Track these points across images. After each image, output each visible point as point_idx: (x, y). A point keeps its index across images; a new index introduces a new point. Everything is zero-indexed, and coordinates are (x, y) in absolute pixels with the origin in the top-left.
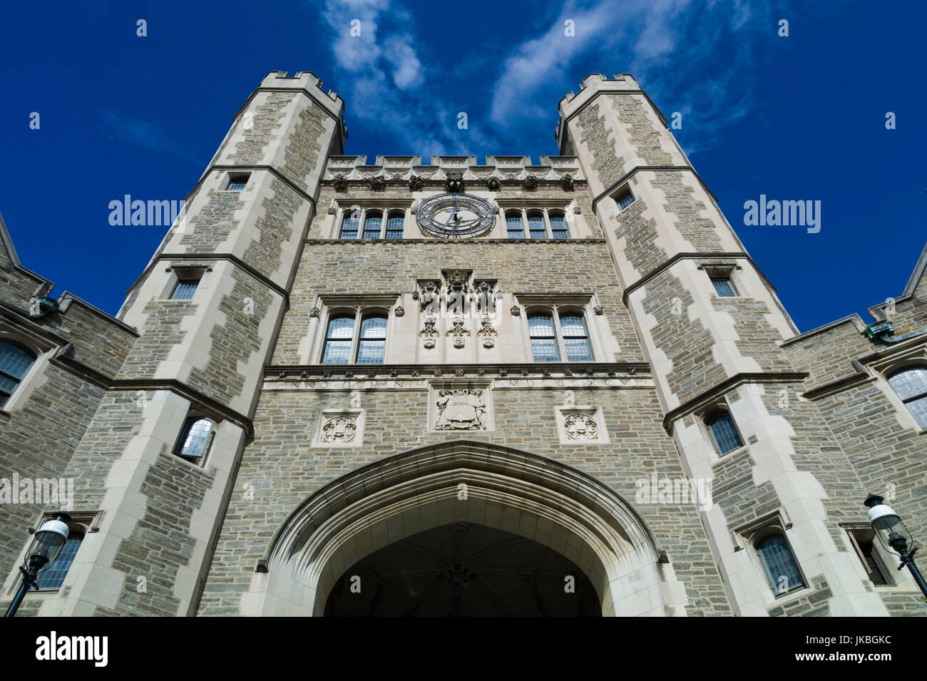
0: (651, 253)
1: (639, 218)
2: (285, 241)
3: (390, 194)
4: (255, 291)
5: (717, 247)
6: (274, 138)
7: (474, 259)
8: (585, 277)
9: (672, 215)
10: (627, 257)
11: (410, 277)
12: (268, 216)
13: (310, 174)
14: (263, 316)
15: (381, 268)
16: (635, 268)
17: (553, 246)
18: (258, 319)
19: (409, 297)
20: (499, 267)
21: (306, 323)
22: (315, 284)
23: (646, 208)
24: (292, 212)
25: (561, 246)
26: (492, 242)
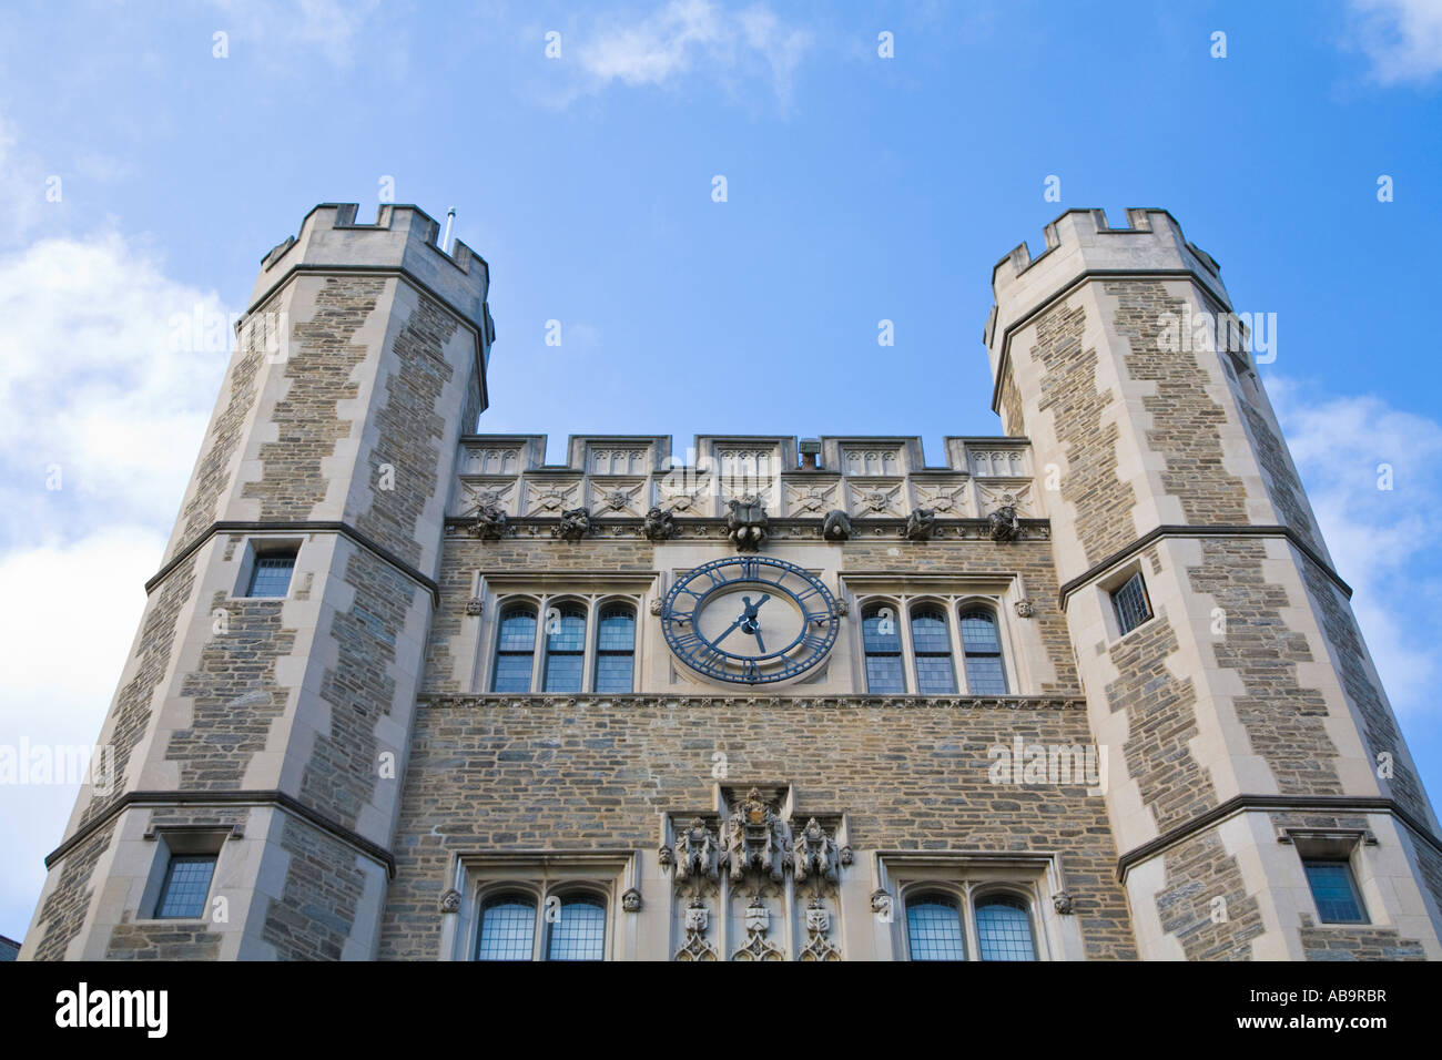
0: (1181, 773)
1: (1160, 669)
2: (383, 717)
3: (600, 555)
4: (329, 870)
5: (1328, 776)
6: (345, 428)
7: (791, 750)
8: (1035, 804)
9: (1232, 674)
10: (1130, 766)
11: (653, 801)
12: (345, 661)
13: (425, 511)
14: (348, 930)
15: (591, 775)
16: (1145, 802)
17: (968, 713)
18: (337, 940)
19: (652, 857)
20: (847, 772)
21: (434, 931)
22: (449, 822)
23: (1177, 648)
24: (392, 633)
25: (988, 714)
26: (831, 702)
